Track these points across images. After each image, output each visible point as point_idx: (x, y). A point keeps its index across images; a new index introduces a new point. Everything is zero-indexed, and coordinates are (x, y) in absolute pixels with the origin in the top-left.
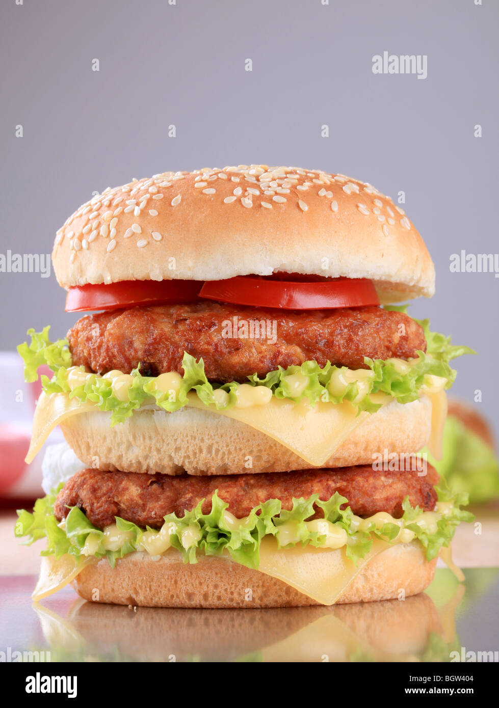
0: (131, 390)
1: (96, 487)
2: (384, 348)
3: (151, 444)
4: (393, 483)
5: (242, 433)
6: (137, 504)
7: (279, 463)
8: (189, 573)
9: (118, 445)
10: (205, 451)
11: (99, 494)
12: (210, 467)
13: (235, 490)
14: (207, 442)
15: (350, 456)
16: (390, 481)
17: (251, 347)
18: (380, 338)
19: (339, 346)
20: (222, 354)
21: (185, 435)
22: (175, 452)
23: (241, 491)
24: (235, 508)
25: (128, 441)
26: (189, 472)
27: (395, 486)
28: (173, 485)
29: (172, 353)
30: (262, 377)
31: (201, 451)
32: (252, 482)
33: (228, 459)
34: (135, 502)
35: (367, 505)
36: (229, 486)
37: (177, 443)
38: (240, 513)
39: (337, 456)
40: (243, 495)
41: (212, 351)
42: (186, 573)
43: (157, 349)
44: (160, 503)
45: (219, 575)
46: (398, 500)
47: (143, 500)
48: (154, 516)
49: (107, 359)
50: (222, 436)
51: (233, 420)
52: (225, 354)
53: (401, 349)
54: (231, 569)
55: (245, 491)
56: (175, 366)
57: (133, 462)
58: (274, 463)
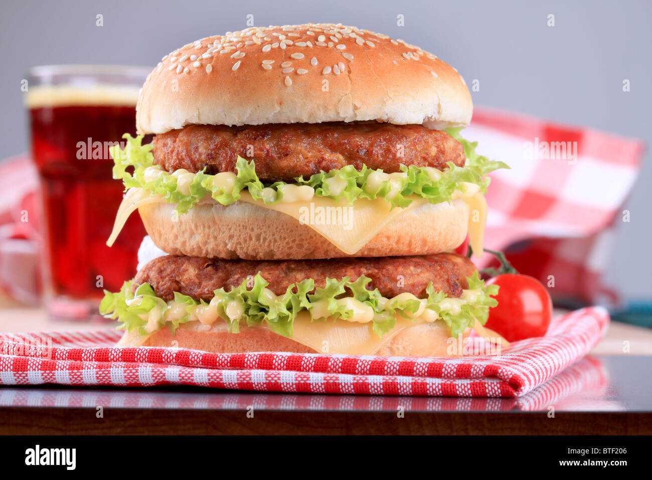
0: (193, 187)
1: (162, 269)
2: (421, 159)
3: (209, 232)
4: (421, 272)
5: (287, 225)
6: (194, 283)
7: (319, 250)
8: (235, 341)
9: (183, 232)
10: (254, 239)
11: (164, 274)
12: (258, 252)
13: (277, 272)
14: (256, 231)
15: (383, 248)
16: (419, 270)
17: (299, 154)
18: (417, 150)
19: (377, 155)
20: (272, 159)
21: (238, 225)
22: (229, 239)
23: (282, 274)
24: (275, 287)
25: (191, 229)
26: (241, 257)
27: (422, 275)
28: (225, 268)
29: (230, 157)
30: (306, 178)
31: (251, 239)
32: (293, 266)
33: (274, 246)
34: (193, 280)
35: (394, 289)
36: (272, 269)
37: (231, 232)
38: (279, 291)
39: (371, 246)
40: (283, 277)
41: (264, 155)
42: (231, 340)
43: (218, 153)
44: (212, 281)
45: (259, 343)
46: (424, 287)
47: (199, 280)
48: (207, 292)
49: (178, 161)
50: (269, 227)
51: (279, 213)
52: (275, 159)
53: (437, 160)
54: (270, 339)
55: (286, 273)
56: (231, 167)
57: (195, 247)
58: (314, 250)
